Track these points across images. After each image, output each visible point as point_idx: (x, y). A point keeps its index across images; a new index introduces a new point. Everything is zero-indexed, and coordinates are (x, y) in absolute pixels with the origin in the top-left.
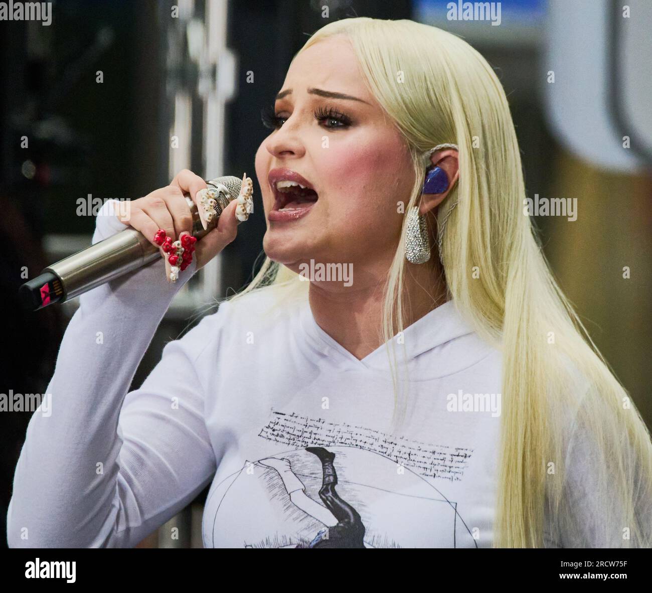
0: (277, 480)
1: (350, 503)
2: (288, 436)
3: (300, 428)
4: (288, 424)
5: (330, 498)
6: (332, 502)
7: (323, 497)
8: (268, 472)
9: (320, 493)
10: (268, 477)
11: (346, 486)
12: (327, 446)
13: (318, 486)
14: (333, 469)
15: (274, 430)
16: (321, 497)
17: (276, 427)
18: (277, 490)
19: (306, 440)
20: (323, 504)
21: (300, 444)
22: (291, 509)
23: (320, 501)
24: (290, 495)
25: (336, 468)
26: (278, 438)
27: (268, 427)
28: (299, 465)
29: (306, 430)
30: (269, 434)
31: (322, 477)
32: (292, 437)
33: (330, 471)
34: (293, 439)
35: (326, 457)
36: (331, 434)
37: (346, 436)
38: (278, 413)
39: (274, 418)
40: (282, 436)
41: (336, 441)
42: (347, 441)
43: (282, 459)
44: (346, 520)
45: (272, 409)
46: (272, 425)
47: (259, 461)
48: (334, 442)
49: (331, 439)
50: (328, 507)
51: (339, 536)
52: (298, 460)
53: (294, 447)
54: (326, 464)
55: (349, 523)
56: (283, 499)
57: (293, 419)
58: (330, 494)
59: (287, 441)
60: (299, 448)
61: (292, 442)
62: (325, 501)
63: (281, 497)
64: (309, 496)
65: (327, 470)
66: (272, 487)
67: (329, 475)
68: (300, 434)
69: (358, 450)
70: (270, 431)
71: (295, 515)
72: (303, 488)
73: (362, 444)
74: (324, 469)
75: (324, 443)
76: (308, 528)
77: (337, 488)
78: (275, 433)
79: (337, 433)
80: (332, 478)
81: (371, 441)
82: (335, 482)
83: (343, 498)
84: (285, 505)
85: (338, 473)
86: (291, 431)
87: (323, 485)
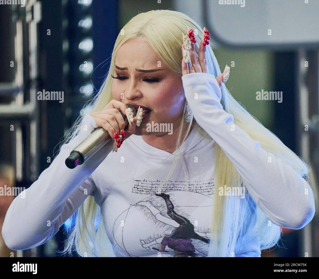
0: (147, 211)
1: (182, 216)
2: (145, 190)
3: (150, 186)
4: (143, 185)
5: (173, 215)
6: (174, 216)
7: (170, 215)
8: (142, 208)
9: (168, 213)
10: (143, 210)
11: (179, 208)
12: (164, 192)
13: (166, 211)
14: (170, 201)
15: (138, 189)
16: (169, 215)
17: (138, 187)
18: (149, 215)
19: (154, 191)
20: (170, 218)
21: (152, 193)
22: (158, 223)
23: (169, 217)
24: (155, 216)
25: (171, 201)
26: (141, 192)
27: (135, 187)
28: (155, 202)
29: (153, 186)
30: (136, 191)
31: (166, 206)
32: (148, 190)
33: (169, 202)
34: (148, 191)
35: (165, 197)
36: (165, 186)
37: (172, 186)
38: (137, 181)
39: (136, 183)
40: (143, 191)
41: (168, 189)
42: (173, 189)
43: (147, 201)
44: (183, 223)
45: (133, 179)
46: (136, 187)
47: (136, 204)
48: (167, 190)
49: (165, 189)
50: (173, 219)
51: (182, 231)
52: (154, 200)
53: (150, 195)
54: (167, 200)
55: (185, 224)
56: (153, 218)
57: (145, 182)
58: (172, 213)
59: (146, 193)
60: (153, 195)
61: (148, 193)
62: (171, 217)
63: (152, 218)
64: (164, 216)
65: (168, 202)
66: (146, 214)
67: (169, 205)
68: (151, 188)
69: (178, 191)
70: (136, 189)
71: (160, 225)
72: (160, 212)
73: (180, 189)
74: (166, 202)
75: (163, 191)
76: (167, 229)
77: (174, 210)
78: (139, 190)
79: (167, 186)
80: (171, 206)
81: (183, 186)
82: (173, 207)
83: (179, 214)
84: (154, 221)
85: (173, 203)
86: (146, 188)
87: (168, 209)
